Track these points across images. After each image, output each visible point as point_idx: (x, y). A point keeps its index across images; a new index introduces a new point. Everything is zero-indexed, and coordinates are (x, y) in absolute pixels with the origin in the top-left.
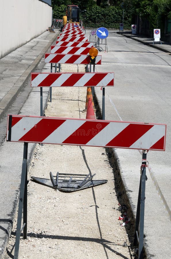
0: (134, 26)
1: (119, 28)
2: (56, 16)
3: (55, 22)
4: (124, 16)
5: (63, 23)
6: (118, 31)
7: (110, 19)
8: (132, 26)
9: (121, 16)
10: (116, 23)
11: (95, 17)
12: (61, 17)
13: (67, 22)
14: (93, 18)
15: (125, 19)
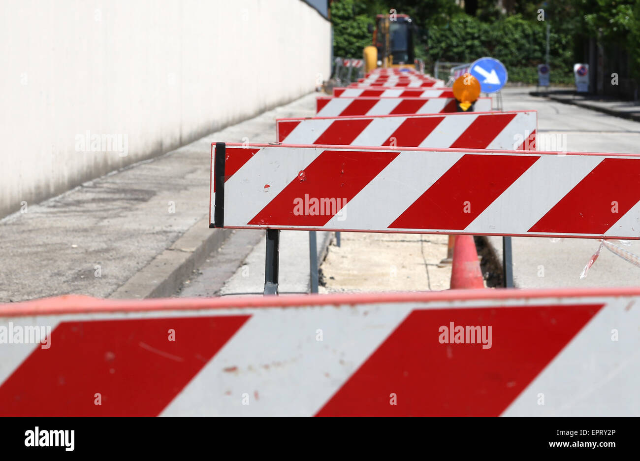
0: (582, 68)
1: (537, 83)
2: (344, 49)
3: (341, 68)
4: (551, 45)
5: (364, 68)
6: (534, 89)
7: (506, 55)
8: (577, 67)
9: (540, 45)
10: (526, 66)
11: (460, 49)
12: (359, 54)
13: (378, 66)
14: (454, 53)
15: (554, 53)
